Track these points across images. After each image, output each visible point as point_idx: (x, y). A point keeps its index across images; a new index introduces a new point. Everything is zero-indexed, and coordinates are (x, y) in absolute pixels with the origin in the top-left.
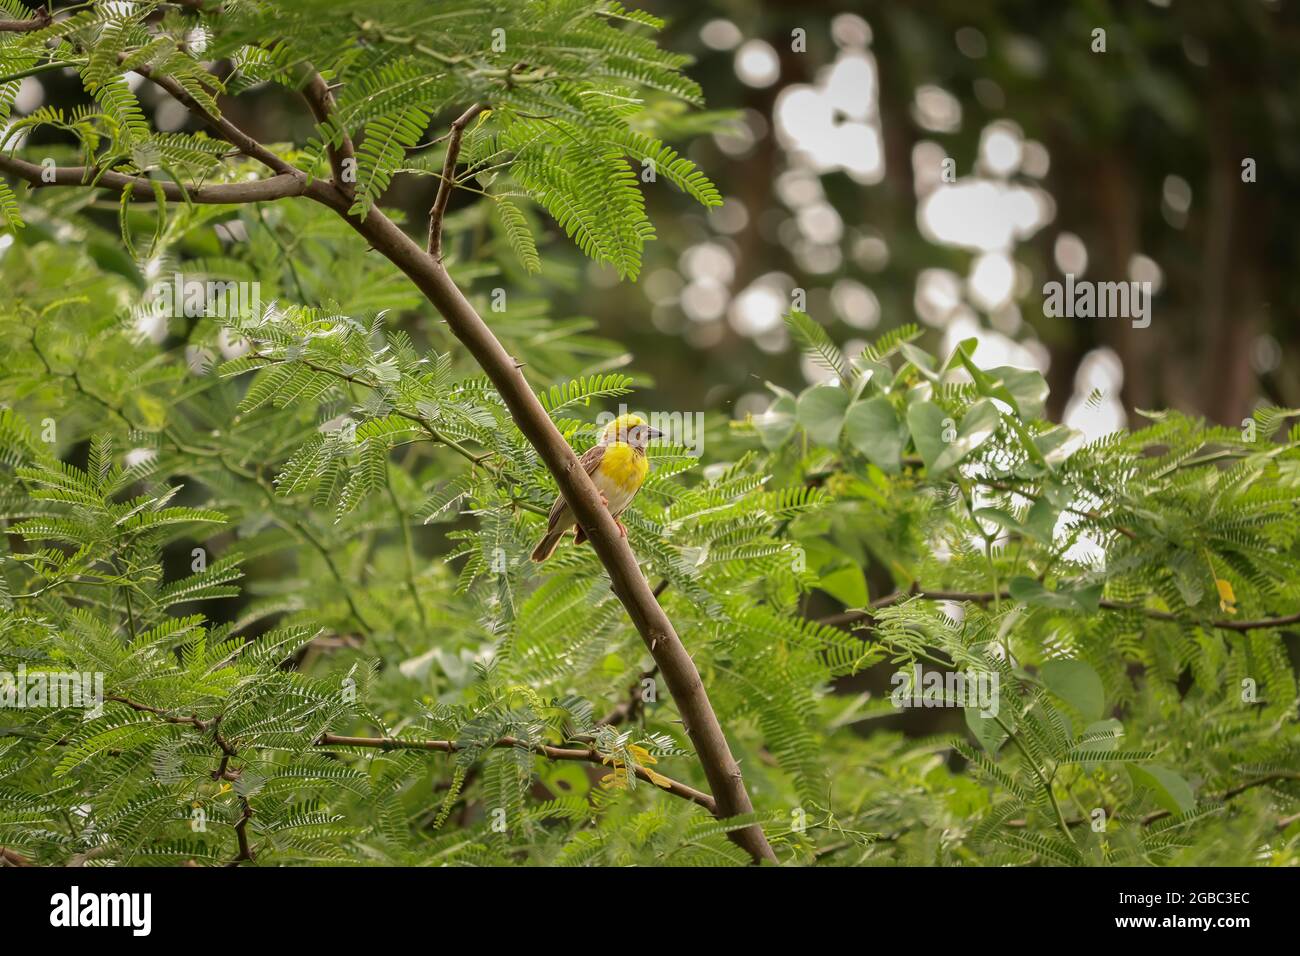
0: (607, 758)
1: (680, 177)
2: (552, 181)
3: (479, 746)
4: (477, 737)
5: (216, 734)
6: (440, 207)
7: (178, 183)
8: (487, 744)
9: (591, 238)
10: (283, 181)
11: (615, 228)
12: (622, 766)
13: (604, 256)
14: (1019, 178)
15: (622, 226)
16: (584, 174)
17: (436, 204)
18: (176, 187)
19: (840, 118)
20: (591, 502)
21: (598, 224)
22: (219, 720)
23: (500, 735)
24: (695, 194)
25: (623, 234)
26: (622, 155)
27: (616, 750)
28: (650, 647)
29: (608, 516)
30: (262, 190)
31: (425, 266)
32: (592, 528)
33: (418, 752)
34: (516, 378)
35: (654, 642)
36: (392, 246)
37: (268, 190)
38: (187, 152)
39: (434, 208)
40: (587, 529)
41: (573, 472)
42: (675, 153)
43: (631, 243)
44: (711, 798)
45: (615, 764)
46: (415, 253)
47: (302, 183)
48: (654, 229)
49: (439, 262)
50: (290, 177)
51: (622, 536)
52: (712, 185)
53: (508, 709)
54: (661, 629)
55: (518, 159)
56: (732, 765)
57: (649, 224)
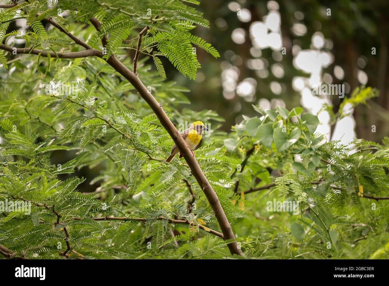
0: (191, 223)
1: (207, 49)
2: (169, 50)
3: (152, 220)
4: (152, 217)
5: (53, 211)
6: (136, 58)
7: (55, 53)
8: (155, 219)
9: (182, 67)
10: (88, 52)
11: (188, 64)
12: (195, 225)
13: (185, 73)
14: (323, 49)
15: (191, 63)
16: (178, 48)
17: (135, 58)
18: (54, 54)
19: (269, 31)
20: (184, 146)
21: (183, 63)
22: (54, 206)
23: (159, 216)
24: (212, 54)
25: (191, 66)
26: (190, 42)
27: (193, 220)
28: (203, 190)
29: (189, 150)
30: (82, 54)
31: (132, 76)
32: (184, 154)
33: (135, 222)
34: (160, 109)
35: (204, 188)
36: (122, 71)
37: (84, 54)
38: (58, 43)
39: (135, 59)
40: (183, 154)
41: (178, 138)
42: (205, 41)
43: (193, 68)
44: (222, 234)
45: (193, 225)
46: (129, 73)
47: (94, 52)
48: (200, 65)
49: (136, 75)
50: (90, 50)
51: (194, 156)
52: (217, 51)
53: (161, 209)
54: (206, 184)
55: (159, 44)
56: (228, 225)
57: (199, 63)
